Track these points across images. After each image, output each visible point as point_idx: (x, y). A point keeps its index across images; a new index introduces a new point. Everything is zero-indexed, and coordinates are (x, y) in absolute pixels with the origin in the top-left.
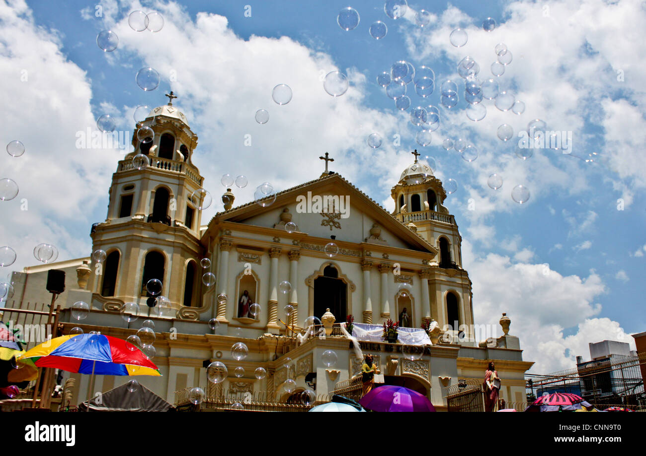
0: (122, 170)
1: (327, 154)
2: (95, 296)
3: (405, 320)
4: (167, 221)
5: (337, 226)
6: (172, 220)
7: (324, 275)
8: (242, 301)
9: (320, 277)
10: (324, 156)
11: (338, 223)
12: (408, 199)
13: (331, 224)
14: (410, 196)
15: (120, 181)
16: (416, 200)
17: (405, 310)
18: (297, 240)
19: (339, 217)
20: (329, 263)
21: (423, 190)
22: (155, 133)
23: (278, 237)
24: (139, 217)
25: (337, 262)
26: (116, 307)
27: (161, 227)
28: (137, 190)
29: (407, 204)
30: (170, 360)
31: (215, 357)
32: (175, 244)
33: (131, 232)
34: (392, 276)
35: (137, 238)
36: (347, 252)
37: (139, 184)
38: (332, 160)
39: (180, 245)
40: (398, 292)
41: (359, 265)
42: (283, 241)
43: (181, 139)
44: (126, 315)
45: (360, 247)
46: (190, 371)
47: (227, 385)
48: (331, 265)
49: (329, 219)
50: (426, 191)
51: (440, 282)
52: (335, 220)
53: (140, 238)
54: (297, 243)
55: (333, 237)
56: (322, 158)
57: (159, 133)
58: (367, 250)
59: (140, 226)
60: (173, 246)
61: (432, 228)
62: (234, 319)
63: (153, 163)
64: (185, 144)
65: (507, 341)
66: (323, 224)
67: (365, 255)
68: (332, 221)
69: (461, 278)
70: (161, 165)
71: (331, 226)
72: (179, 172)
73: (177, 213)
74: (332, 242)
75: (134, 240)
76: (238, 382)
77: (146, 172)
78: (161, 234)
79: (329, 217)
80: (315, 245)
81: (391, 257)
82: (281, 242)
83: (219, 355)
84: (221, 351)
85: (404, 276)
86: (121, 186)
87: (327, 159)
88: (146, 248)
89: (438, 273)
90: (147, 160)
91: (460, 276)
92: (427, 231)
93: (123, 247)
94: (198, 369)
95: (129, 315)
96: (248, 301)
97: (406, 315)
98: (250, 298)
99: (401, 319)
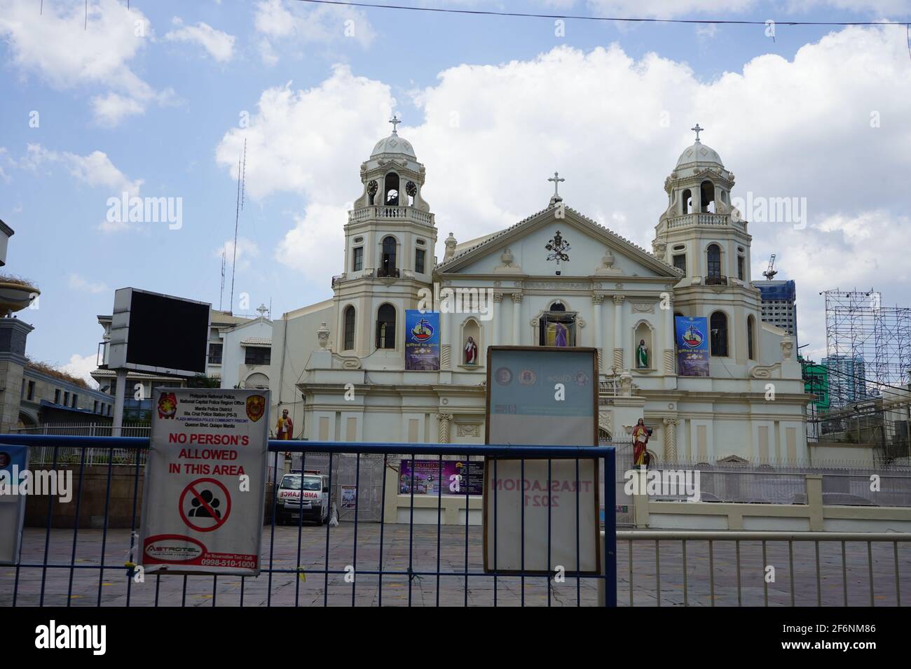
0: (351, 221)
1: (556, 174)
2: (333, 355)
3: (642, 354)
4: (395, 273)
6: (401, 271)
7: (551, 312)
8: (467, 348)
9: (545, 314)
10: (553, 177)
11: (566, 255)
12: (679, 196)
13: (558, 257)
14: (681, 192)
15: (351, 232)
17: (642, 343)
18: (519, 281)
19: (566, 249)
20: (555, 300)
21: (695, 184)
22: (379, 176)
23: (499, 281)
24: (369, 272)
25: (564, 299)
26: (353, 363)
27: (390, 281)
28: (366, 244)
29: (677, 203)
30: (403, 408)
31: (441, 404)
32: (405, 295)
33: (363, 288)
34: (629, 306)
35: (368, 294)
36: (575, 287)
37: (366, 236)
38: (563, 180)
39: (410, 295)
40: (635, 323)
41: (589, 298)
42: (505, 284)
43: (406, 177)
44: (360, 369)
45: (590, 280)
46: (421, 417)
47: (455, 428)
48: (558, 302)
49: (555, 253)
50: (700, 185)
51: (702, 301)
52: (563, 252)
53: (371, 294)
54: (519, 284)
55: (558, 273)
56: (550, 180)
57: (383, 176)
58: (597, 282)
59: (370, 282)
60: (403, 297)
61: (699, 236)
62: (459, 366)
63: (378, 213)
64: (412, 180)
65: (782, 368)
66: (548, 259)
67: (595, 287)
68: (559, 253)
69: (733, 294)
70: (385, 213)
71: (558, 260)
72: (404, 217)
73: (404, 261)
74: (558, 278)
75: (365, 296)
76: (466, 424)
77: (371, 224)
78: (390, 287)
79: (555, 250)
80: (540, 284)
81: (627, 287)
82: (502, 286)
83: (445, 402)
84: (448, 398)
85: (643, 307)
86: (352, 238)
87: (556, 179)
88: (377, 303)
89: (700, 290)
90: (372, 210)
91: (731, 291)
92: (692, 239)
93: (357, 304)
94: (427, 415)
95: (363, 370)
96: (472, 347)
97: (643, 347)
98: (474, 344)
99: (638, 352)
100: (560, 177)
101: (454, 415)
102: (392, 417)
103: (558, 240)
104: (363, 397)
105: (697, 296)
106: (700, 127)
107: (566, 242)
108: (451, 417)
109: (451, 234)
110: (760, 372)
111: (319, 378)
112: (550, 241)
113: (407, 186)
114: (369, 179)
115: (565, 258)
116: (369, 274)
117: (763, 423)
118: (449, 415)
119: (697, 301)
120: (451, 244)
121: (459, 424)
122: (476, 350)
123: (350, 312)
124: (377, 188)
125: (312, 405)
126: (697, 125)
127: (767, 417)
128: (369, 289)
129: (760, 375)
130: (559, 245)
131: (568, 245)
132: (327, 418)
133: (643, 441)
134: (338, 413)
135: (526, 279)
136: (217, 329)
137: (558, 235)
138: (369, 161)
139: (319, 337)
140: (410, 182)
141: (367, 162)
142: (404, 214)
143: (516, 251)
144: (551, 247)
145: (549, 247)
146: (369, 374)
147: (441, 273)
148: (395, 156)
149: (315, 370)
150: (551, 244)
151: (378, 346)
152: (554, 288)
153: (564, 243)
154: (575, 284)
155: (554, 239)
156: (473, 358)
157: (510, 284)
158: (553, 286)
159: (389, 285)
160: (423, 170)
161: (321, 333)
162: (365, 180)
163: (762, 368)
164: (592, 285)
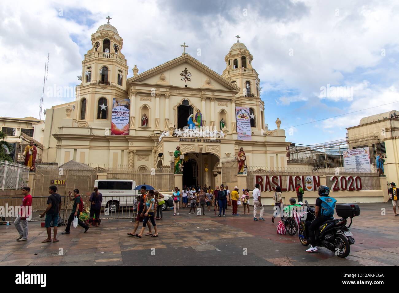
0: (86, 59)
1: (185, 43)
2: (74, 120)
3: (223, 124)
4: (108, 83)
5: (188, 80)
6: (110, 82)
7: (182, 104)
8: (143, 119)
9: (180, 105)
10: (183, 45)
11: (189, 79)
12: (232, 62)
13: (186, 79)
14: (233, 60)
15: (86, 64)
16: (236, 62)
17: (222, 119)
18: (168, 88)
19: (189, 76)
20: (184, 98)
21: (239, 57)
22: (100, 39)
23: (159, 88)
24: (94, 82)
25: (189, 98)
26: (84, 125)
27: (105, 86)
28: (93, 69)
29: (232, 64)
30: (110, 147)
31: (130, 145)
32: (112, 94)
33: (91, 89)
34: (217, 103)
35: (94, 92)
36: (194, 93)
37: (93, 66)
38: (187, 46)
39: (115, 94)
40: (219, 110)
41: (200, 98)
42: (161, 89)
43: (114, 41)
44: (88, 128)
45: (200, 90)
46: (119, 152)
47: (136, 157)
48: (185, 99)
49: (184, 77)
50: (241, 57)
51: (245, 104)
52: (188, 77)
53: (95, 92)
54: (168, 90)
55: (186, 86)
56: (182, 46)
57: (102, 39)
58: (204, 91)
59: (95, 87)
60: (111, 95)
61: (242, 77)
62: (139, 127)
63: (99, 55)
64: (116, 43)
65: (278, 132)
66: (181, 80)
67: (202, 93)
68: (186, 78)
69: (256, 101)
70: (103, 56)
71: (186, 80)
72: (112, 58)
73: (112, 78)
74: (186, 88)
75: (92, 93)
76: (142, 155)
77: (96, 60)
78: (105, 90)
79: (184, 76)
80: (178, 91)
81: (216, 94)
82: (160, 90)
83: (132, 144)
84: (133, 142)
85: (223, 103)
86: (86, 67)
87: (184, 46)
88: (98, 97)
89: (244, 99)
90: (96, 54)
91: (255, 100)
92: (239, 78)
93: (88, 97)
94: (123, 151)
95: (90, 128)
96: (145, 119)
97: (223, 121)
98: (146, 117)
99: (220, 123)
100: (186, 45)
101: (136, 150)
102: (104, 152)
103: (186, 71)
104: (89, 141)
105: (243, 101)
106: (239, 36)
107: (189, 73)
108: (135, 151)
109: (136, 66)
110: (269, 133)
111: (65, 131)
112: (182, 72)
113: (114, 46)
114: (96, 41)
115: (189, 80)
116: (94, 83)
117: (272, 155)
118: (134, 150)
119: (243, 103)
120: (135, 70)
121: (139, 155)
122: (147, 120)
123: (84, 101)
124: (99, 45)
125: (61, 145)
126: (238, 35)
127: (273, 152)
128: (94, 90)
129: (269, 134)
130: (186, 74)
131: (190, 74)
132: (70, 152)
133: (244, 160)
134: (75, 150)
135: (171, 88)
136: (31, 123)
137: (186, 69)
138: (95, 33)
139: (66, 111)
140: (116, 44)
141: (94, 34)
142: (112, 57)
143: (167, 75)
144: (183, 74)
145: (182, 74)
146: (93, 130)
147: (131, 82)
148: (109, 31)
149: (63, 127)
150: (183, 73)
151: (99, 117)
152: (184, 93)
153: (188, 73)
154: (193, 92)
155: (184, 71)
156: (146, 124)
157: (164, 90)
158: (184, 92)
159: (105, 88)
160: (122, 40)
161: (67, 109)
162: (93, 42)
163: (270, 132)
164: (201, 92)
